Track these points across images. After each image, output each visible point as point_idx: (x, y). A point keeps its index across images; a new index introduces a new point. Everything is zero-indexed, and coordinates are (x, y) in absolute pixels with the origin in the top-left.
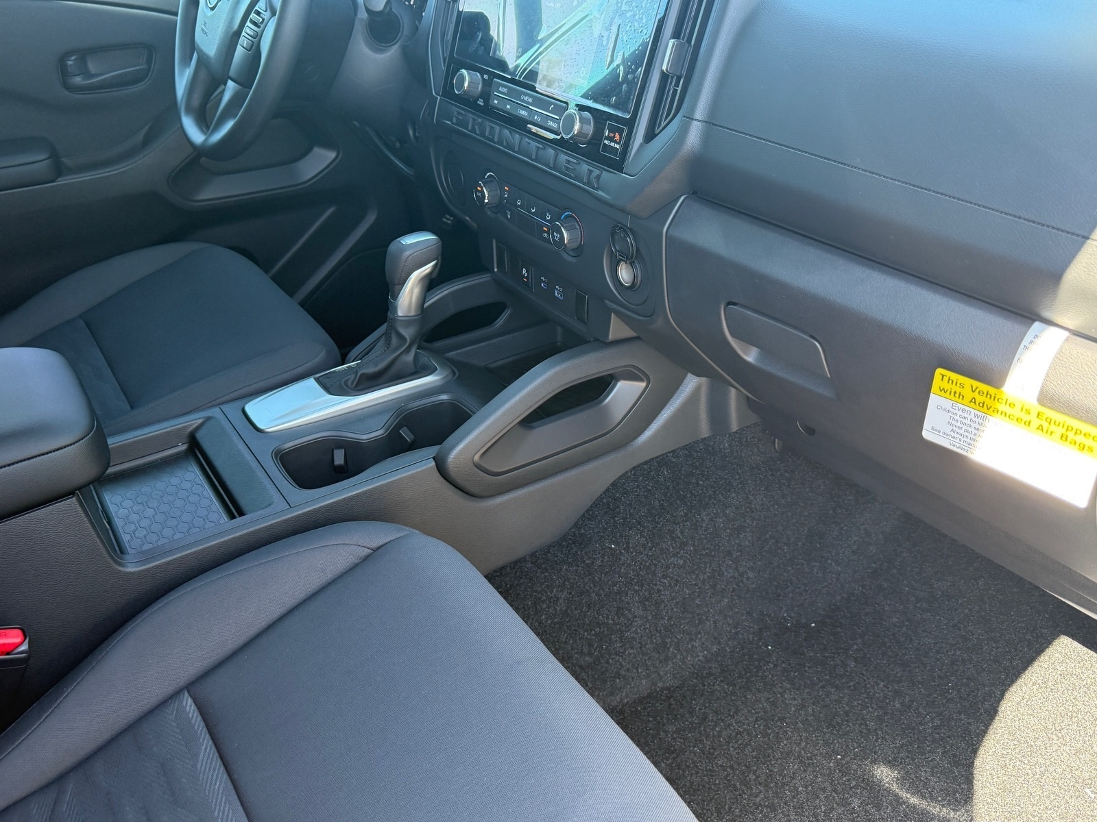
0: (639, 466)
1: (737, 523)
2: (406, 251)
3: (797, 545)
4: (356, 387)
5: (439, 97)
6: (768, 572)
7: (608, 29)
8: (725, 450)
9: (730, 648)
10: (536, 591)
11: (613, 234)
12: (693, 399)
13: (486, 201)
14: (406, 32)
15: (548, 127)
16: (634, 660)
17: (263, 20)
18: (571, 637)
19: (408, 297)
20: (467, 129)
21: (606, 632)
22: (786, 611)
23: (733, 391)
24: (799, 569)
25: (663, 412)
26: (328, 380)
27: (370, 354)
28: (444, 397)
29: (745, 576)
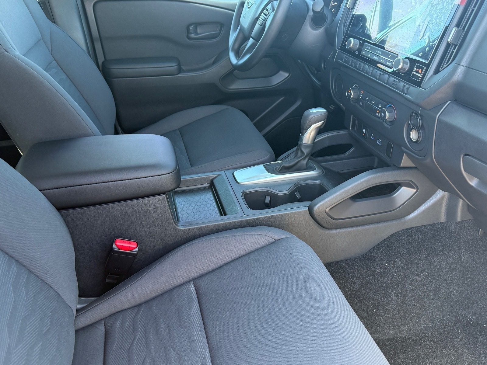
0: (406, 229)
1: (452, 267)
2: (311, 115)
3: (483, 284)
4: (279, 171)
5: (338, 50)
6: (465, 294)
7: (424, 22)
8: (452, 229)
9: (438, 326)
10: (345, 277)
11: (411, 116)
12: (440, 201)
13: (352, 97)
14: (328, 22)
15: (387, 65)
16: (388, 320)
17: (269, 13)
18: (359, 302)
19: (308, 136)
20: (349, 64)
21: (376, 304)
22: (472, 315)
23: (461, 201)
24: (482, 296)
25: (422, 206)
26: (269, 166)
27: (288, 158)
28: (317, 182)
29: (452, 294)
